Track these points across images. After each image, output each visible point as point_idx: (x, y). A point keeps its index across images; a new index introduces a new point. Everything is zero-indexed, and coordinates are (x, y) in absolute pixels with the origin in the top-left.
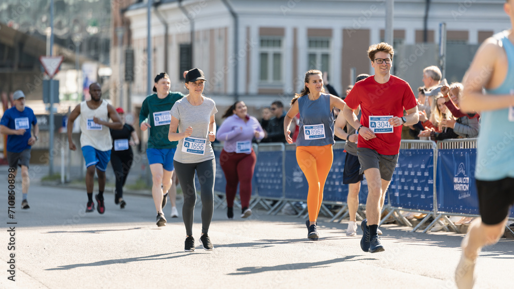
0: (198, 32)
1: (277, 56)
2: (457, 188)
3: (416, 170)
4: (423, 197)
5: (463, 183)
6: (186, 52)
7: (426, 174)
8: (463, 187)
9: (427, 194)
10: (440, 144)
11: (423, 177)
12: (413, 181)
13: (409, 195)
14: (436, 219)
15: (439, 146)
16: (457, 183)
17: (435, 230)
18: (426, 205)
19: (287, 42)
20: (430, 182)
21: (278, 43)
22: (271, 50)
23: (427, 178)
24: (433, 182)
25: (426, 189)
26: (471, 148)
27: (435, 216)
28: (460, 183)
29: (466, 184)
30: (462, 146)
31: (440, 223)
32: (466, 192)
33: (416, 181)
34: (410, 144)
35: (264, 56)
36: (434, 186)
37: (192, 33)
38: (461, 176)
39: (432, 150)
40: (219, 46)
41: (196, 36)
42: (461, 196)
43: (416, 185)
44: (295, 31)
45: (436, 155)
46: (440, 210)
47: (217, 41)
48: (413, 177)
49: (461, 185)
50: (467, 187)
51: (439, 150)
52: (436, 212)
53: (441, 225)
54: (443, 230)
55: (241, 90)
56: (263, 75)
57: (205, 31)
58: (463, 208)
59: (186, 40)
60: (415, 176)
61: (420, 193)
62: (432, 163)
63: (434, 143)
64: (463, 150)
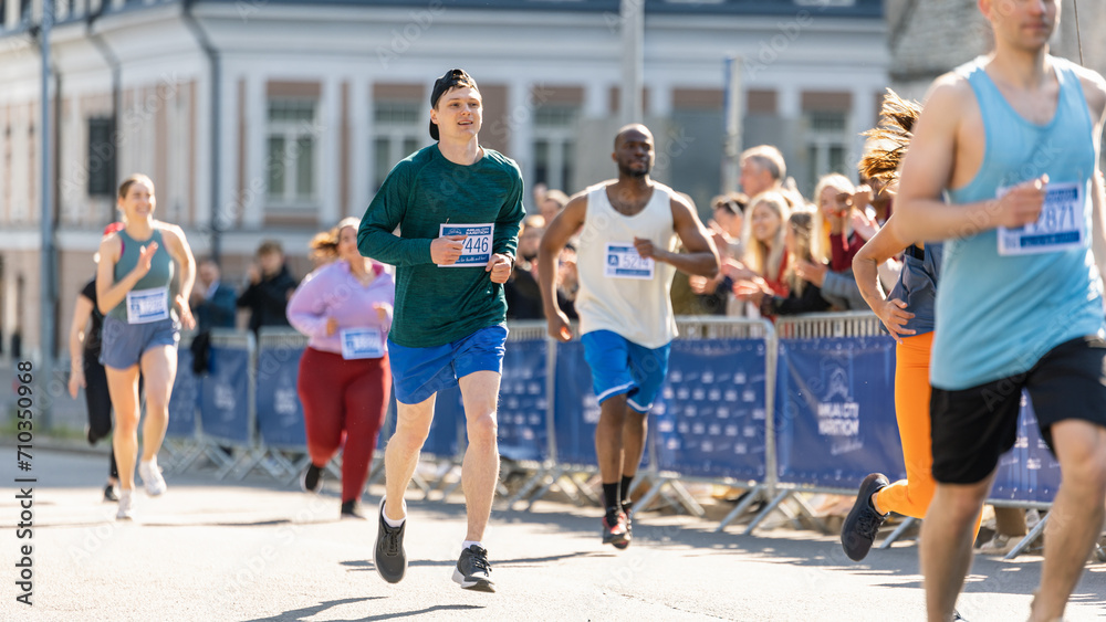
0: (130, 91)
1: (306, 144)
2: (826, 428)
3: (723, 388)
4: (740, 449)
5: (843, 418)
6: (103, 133)
7: (749, 396)
8: (844, 427)
9: (750, 443)
10: (782, 327)
11: (740, 403)
12: (715, 413)
13: (707, 447)
14: (772, 503)
15: (779, 332)
16: (828, 418)
17: (770, 527)
18: (748, 468)
19: (328, 111)
20: (758, 414)
21: (308, 113)
22: (292, 130)
23: (750, 406)
24: (766, 414)
25: (749, 432)
26: (863, 333)
27: (770, 494)
28: (835, 418)
29: (852, 418)
30: (838, 329)
31: (781, 512)
32: (852, 437)
33: (723, 413)
34: (704, 329)
35: (276, 144)
36: (770, 423)
37: (116, 93)
38: (838, 399)
39: (761, 341)
40: (177, 122)
41: (124, 99)
42: (837, 446)
43: (724, 423)
44: (345, 90)
45: (773, 351)
46: (783, 479)
47: (171, 111)
48: (716, 405)
49: (838, 422)
50: (855, 427)
51: (782, 342)
52: (773, 485)
53: (785, 515)
54: (785, 526)
55: (227, 216)
56: (274, 184)
57: (145, 90)
58: (844, 475)
59: (104, 107)
60: (722, 402)
61: (734, 440)
62: (762, 370)
63: (767, 324)
64: (844, 341)
